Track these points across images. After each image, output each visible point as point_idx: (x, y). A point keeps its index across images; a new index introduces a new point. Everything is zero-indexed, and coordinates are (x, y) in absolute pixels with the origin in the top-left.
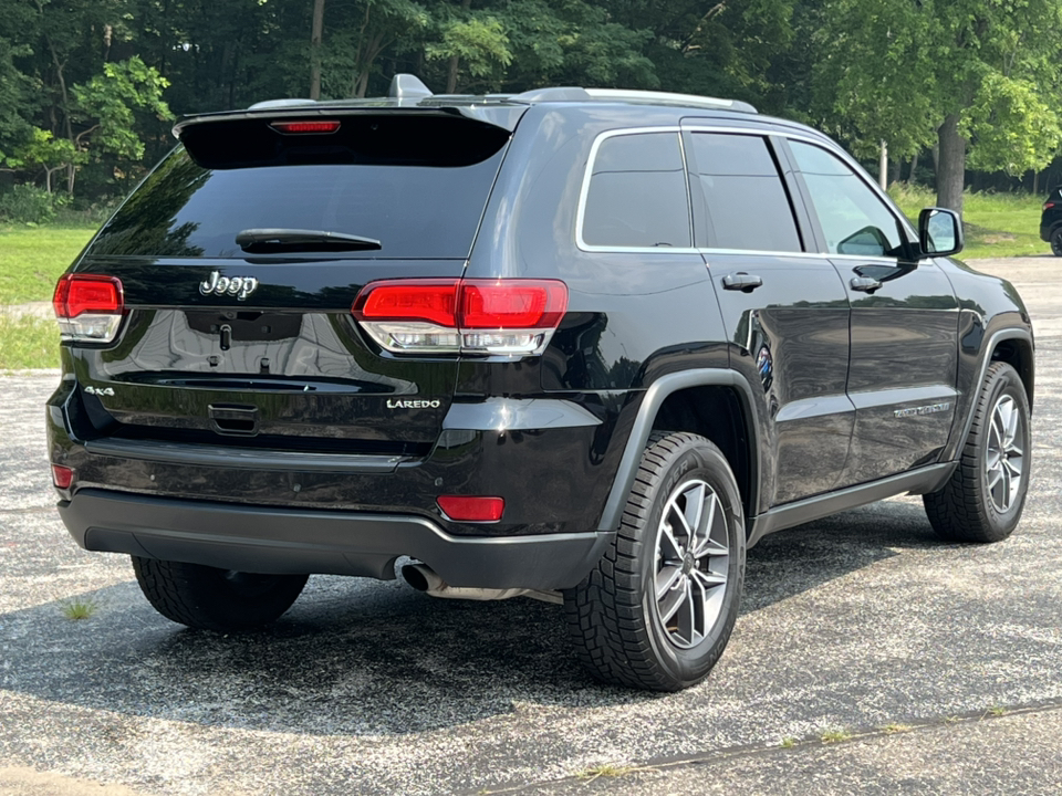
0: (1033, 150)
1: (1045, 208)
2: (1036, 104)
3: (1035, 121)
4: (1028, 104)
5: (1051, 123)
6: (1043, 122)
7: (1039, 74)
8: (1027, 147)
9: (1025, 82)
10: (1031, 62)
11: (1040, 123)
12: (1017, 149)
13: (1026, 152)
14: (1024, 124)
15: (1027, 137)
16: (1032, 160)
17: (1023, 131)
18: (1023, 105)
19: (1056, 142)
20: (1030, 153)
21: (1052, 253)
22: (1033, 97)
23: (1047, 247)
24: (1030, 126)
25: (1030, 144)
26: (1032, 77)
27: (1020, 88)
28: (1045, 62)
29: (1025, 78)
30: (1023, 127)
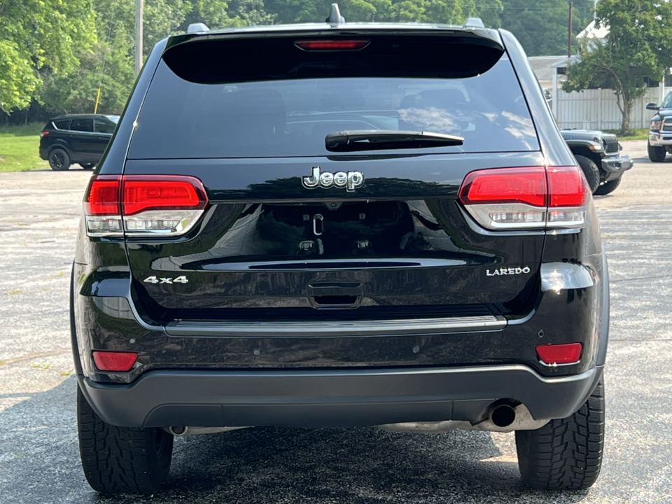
0: (18, 93)
1: (42, 135)
2: (18, 59)
3: (17, 71)
4: (13, 59)
5: (29, 73)
6: (23, 72)
7: (17, 37)
8: (13, 90)
9: (8, 42)
10: (11, 28)
11: (21, 73)
12: (5, 92)
13: (13, 94)
14: (9, 73)
15: (13, 83)
16: (17, 100)
17: (9, 79)
18: (10, 59)
19: (34, 87)
20: (15, 95)
21: (51, 169)
22: (16, 54)
23: (46, 164)
24: (15, 75)
25: (15, 88)
26: (12, 38)
27: (6, 47)
28: (21, 28)
29: (8, 39)
30: (9, 76)
